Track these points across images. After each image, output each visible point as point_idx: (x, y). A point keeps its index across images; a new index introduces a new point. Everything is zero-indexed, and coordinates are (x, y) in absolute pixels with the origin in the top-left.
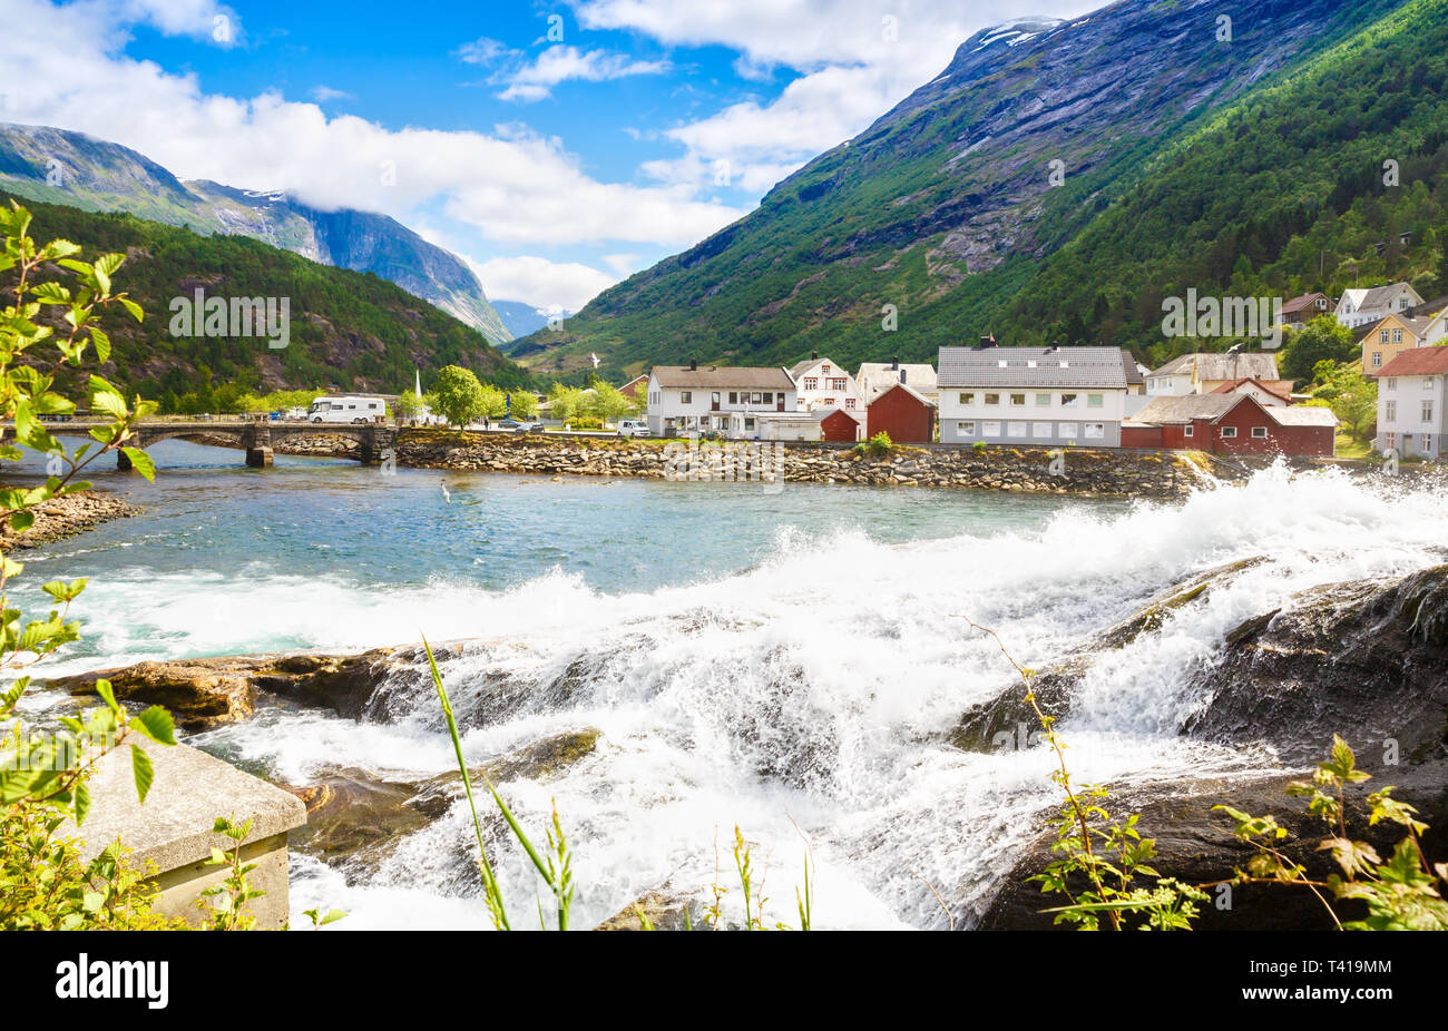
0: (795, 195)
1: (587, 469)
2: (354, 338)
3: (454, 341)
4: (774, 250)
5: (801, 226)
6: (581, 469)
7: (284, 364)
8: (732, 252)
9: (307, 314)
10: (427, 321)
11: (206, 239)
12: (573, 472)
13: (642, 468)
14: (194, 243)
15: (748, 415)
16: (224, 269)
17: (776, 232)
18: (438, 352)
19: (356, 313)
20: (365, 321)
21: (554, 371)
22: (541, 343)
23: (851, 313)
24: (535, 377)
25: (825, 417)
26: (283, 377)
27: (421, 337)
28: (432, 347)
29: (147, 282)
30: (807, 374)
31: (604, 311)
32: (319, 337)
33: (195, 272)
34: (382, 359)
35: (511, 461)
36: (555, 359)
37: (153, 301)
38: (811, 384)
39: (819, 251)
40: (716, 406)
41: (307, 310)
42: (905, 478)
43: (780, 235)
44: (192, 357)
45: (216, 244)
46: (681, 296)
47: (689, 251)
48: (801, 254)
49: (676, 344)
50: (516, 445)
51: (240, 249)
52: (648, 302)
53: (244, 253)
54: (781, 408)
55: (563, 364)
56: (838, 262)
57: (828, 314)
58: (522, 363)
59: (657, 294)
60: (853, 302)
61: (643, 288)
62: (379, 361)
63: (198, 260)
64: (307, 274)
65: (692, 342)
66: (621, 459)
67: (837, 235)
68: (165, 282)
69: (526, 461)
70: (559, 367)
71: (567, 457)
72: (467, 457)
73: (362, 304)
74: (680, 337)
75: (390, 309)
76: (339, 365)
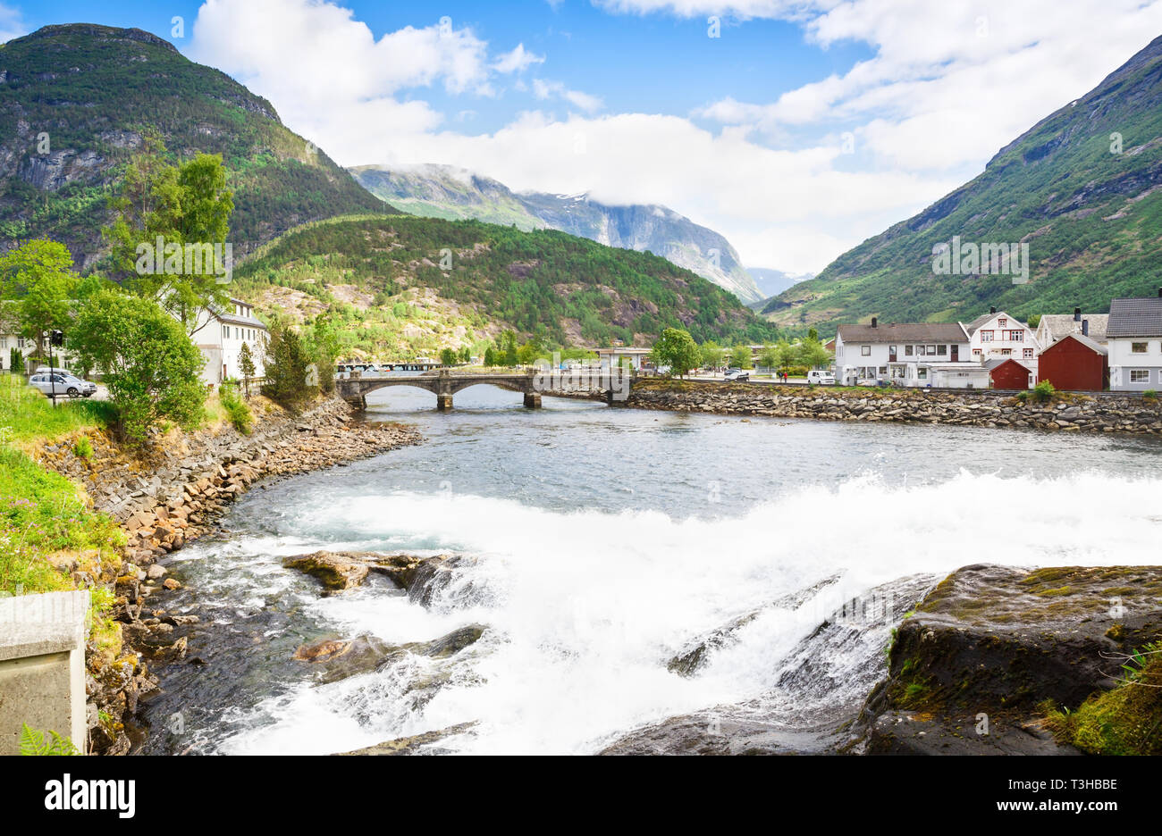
0: (1020, 158)
1: (777, 412)
2: (634, 303)
3: (713, 302)
4: (999, 210)
5: (1028, 185)
6: (771, 412)
7: (582, 325)
8: (958, 213)
9: (599, 286)
10: (692, 288)
11: (527, 234)
12: (765, 414)
13: (822, 411)
14: (518, 238)
15: (920, 365)
16: (539, 255)
17: (1000, 192)
18: (700, 312)
19: (636, 284)
20: (643, 289)
21: (798, 324)
22: (787, 301)
23: (1078, 262)
24: (781, 329)
25: (994, 366)
26: (581, 334)
27: (687, 300)
28: (695, 308)
29: (487, 269)
30: (982, 328)
31: (841, 273)
32: (608, 304)
33: (519, 259)
34: (656, 318)
35: (717, 404)
36: (799, 314)
37: (490, 282)
38: (988, 335)
39: (1044, 207)
40: (893, 358)
41: (599, 282)
42: (1066, 423)
43: (1005, 194)
44: (516, 322)
45: (534, 237)
46: (910, 255)
47: (917, 216)
48: (1026, 211)
49: (906, 298)
50: (723, 391)
51: (550, 240)
52: (880, 263)
53: (553, 243)
54: (955, 358)
55: (806, 318)
56: (1064, 216)
57: (1055, 264)
58: (772, 318)
59: (889, 256)
60: (1080, 251)
61: (876, 250)
62: (653, 320)
63: (521, 250)
64: (599, 254)
65: (920, 296)
66: (806, 404)
67: (1063, 189)
68: (499, 267)
69: (728, 405)
70: (803, 321)
71: (763, 402)
72: (684, 402)
73: (640, 276)
74: (909, 291)
75: (663, 279)
76: (623, 325)
